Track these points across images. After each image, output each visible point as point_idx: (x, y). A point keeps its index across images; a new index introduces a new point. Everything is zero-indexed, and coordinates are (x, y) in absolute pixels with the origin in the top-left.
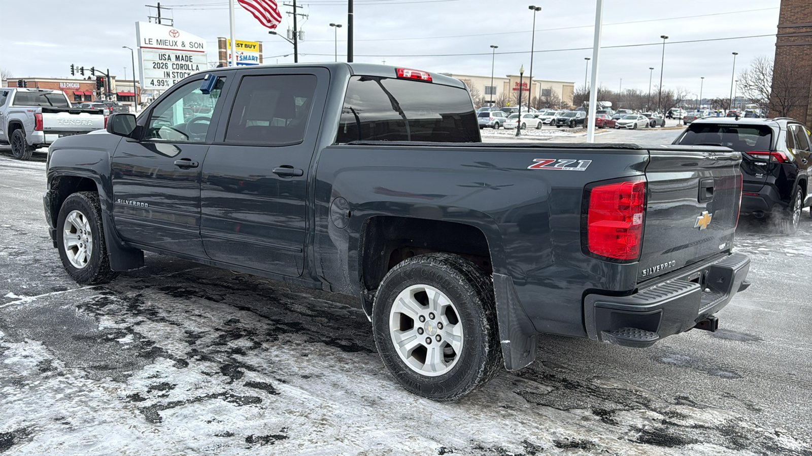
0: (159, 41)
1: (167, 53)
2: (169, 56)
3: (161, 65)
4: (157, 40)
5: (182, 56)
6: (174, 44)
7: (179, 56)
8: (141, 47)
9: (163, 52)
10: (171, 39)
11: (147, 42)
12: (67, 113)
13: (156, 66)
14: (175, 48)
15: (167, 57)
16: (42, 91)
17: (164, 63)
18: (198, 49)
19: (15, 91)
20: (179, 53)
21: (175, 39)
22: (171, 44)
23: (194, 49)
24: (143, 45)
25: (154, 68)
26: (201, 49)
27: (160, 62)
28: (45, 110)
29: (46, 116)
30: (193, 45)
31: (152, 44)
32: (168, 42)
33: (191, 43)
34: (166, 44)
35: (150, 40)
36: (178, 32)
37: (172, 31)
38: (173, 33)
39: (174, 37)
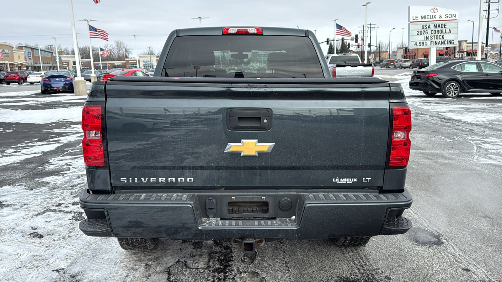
0: (423, 17)
1: (428, 23)
2: (429, 25)
3: (423, 32)
4: (422, 16)
5: (439, 25)
6: (434, 17)
7: (436, 25)
8: (410, 22)
9: (425, 23)
10: (432, 14)
11: (414, 18)
12: (350, 67)
13: (419, 33)
14: (435, 19)
15: (427, 27)
16: (345, 55)
17: (425, 30)
18: (452, 19)
19: (331, 56)
20: (437, 23)
21: (434, 14)
22: (431, 18)
23: (448, 19)
24: (411, 20)
25: (418, 34)
26: (454, 18)
27: (422, 30)
28: (338, 66)
29: (338, 69)
30: (448, 16)
31: (418, 19)
32: (429, 16)
33: (447, 15)
34: (428, 18)
35: (417, 17)
36: (437, 9)
37: (433, 9)
38: (434, 10)
39: (434, 12)
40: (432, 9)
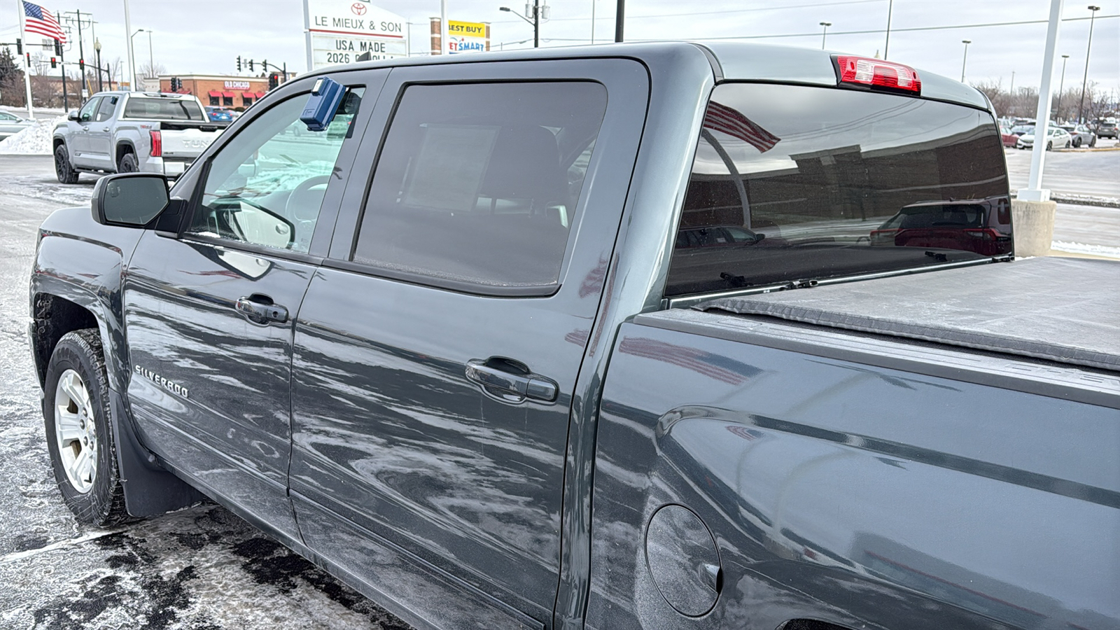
0: (337, 20)
1: (349, 38)
2: (351, 43)
3: (340, 57)
4: (334, 19)
5: (370, 44)
6: (359, 24)
7: (365, 44)
8: (310, 30)
9: (342, 37)
10: (355, 17)
11: (319, 22)
12: (198, 130)
13: (332, 59)
14: (361, 31)
15: (348, 45)
16: (165, 96)
17: (344, 53)
18: (393, 33)
19: (127, 97)
20: (366, 39)
21: (360, 18)
22: (354, 26)
23: (387, 32)
24: (313, 26)
25: (329, 61)
26: (398, 33)
27: (338, 52)
28: (165, 126)
29: (166, 134)
30: (387, 26)
31: (326, 25)
32: (350, 21)
33: (384, 24)
34: (347, 25)
35: (324, 19)
36: (364, 7)
37: (356, 6)
38: (357, 8)
39: (359, 14)
40: (353, 5)
